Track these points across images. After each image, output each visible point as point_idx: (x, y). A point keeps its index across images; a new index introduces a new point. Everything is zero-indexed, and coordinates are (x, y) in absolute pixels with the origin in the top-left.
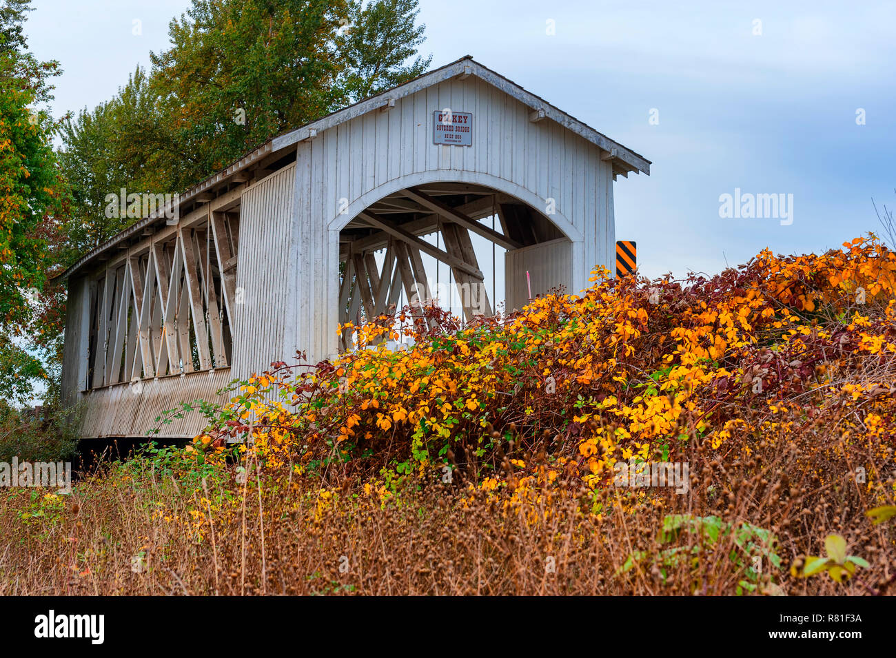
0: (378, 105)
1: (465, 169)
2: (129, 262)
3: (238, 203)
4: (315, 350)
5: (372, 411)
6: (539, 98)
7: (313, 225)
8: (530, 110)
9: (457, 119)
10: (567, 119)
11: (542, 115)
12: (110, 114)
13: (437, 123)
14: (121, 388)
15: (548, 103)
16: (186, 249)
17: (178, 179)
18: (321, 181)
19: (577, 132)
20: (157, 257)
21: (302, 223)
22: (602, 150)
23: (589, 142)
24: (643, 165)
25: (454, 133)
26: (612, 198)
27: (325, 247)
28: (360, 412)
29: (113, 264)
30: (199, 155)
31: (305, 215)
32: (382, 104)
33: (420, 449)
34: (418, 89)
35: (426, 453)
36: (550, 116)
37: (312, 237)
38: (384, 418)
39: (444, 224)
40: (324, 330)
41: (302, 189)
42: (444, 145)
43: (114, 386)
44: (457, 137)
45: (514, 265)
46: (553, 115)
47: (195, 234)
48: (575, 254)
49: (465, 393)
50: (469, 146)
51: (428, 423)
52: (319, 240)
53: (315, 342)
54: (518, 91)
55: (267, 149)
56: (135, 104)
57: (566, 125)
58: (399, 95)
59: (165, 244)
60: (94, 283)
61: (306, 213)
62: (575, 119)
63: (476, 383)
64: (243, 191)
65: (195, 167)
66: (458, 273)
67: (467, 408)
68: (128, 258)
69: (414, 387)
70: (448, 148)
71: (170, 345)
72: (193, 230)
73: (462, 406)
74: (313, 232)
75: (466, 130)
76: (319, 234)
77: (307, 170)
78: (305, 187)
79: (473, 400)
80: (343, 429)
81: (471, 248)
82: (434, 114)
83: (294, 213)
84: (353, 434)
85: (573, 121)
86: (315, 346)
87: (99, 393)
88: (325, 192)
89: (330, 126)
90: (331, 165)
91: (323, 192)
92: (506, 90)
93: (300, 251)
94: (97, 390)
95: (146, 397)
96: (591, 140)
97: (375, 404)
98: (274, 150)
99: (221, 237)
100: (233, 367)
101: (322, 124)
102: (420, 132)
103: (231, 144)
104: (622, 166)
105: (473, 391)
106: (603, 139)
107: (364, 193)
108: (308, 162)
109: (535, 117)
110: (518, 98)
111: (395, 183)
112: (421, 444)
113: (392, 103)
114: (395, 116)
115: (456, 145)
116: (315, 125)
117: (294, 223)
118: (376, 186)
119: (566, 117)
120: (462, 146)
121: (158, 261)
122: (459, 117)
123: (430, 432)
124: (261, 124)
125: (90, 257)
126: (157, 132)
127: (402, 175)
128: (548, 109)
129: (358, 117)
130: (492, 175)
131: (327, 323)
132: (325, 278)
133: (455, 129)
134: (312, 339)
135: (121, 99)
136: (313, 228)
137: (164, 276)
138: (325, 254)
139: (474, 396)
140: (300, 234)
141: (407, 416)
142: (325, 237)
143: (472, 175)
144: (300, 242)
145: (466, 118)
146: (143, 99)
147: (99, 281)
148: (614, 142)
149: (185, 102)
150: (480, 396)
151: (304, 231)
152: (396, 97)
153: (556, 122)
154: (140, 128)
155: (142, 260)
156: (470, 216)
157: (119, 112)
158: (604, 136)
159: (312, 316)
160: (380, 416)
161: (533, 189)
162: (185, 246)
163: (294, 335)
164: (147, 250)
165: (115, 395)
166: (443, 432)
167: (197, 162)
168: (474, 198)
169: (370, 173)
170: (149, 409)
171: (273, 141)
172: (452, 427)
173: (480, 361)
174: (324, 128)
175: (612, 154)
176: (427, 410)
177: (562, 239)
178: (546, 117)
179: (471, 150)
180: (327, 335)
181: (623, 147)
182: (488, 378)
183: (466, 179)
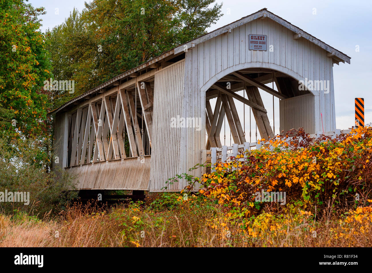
0: (223, 32)
1: (264, 62)
2: (90, 106)
3: (153, 78)
4: (195, 148)
5: (283, 178)
6: (298, 28)
7: (193, 88)
8: (294, 34)
9: (260, 38)
10: (311, 38)
11: (300, 36)
12: (61, 31)
13: (251, 40)
14: (87, 166)
15: (302, 30)
16: (123, 99)
17: (99, 63)
18: (197, 68)
19: (316, 44)
20: (106, 103)
21: (188, 88)
22: (328, 52)
23: (321, 48)
24: (347, 59)
25: (259, 45)
26: (333, 75)
27: (199, 99)
28: (278, 179)
29: (81, 106)
30: (109, 52)
31: (190, 84)
32: (225, 31)
33: (307, 195)
34: (242, 24)
35: (309, 197)
36: (303, 36)
37: (193, 95)
38: (289, 181)
39: (247, 86)
40: (199, 138)
41: (188, 71)
42: (254, 50)
43: (83, 165)
44: (260, 46)
45: (284, 106)
46: (304, 36)
47: (127, 92)
48: (316, 102)
49: (327, 170)
50: (265, 51)
51: (309, 183)
52: (196, 96)
53: (195, 144)
54: (288, 24)
55: (171, 53)
56: (73, 27)
57: (311, 41)
58: (233, 27)
59: (110, 97)
60: (70, 115)
61: (190, 83)
62: (315, 38)
63: (331, 166)
64: (156, 73)
65: (108, 58)
66: (255, 110)
67: (327, 177)
68: (90, 103)
69: (301, 167)
70: (256, 52)
71: (114, 145)
72: (126, 90)
73: (326, 176)
74: (193, 92)
75: (264, 43)
76: (196, 93)
77: (190, 63)
78: (189, 71)
79: (330, 173)
80: (270, 186)
81: (260, 98)
82: (249, 36)
83: (185, 83)
84: (274, 188)
85: (314, 38)
86: (195, 146)
87: (74, 168)
88: (199, 73)
89: (201, 42)
90: (201, 59)
91: (198, 73)
92: (282, 24)
93: (187, 101)
94: (73, 167)
95: (102, 170)
96: (323, 47)
97: (285, 175)
98: (175, 54)
99: (142, 94)
100: (152, 155)
101: (197, 41)
102: (243, 45)
103: (126, 46)
104: (336, 59)
105: (330, 169)
106: (329, 47)
107: (217, 73)
108: (190, 59)
109: (296, 37)
110: (289, 28)
111: (231, 68)
112: (307, 193)
113: (230, 31)
114: (231, 37)
115: (259, 50)
116: (194, 42)
117: (184, 88)
118: (223, 70)
119: (311, 37)
120: (262, 51)
121: (107, 105)
122: (261, 37)
123: (310, 187)
124: (140, 37)
125: (70, 103)
126: (89, 41)
127: (234, 65)
128: (302, 33)
129: (214, 38)
130: (276, 64)
131: (200, 135)
132: (199, 113)
133: (259, 43)
134: (194, 142)
135: (66, 24)
136: (193, 90)
137: (110, 112)
138: (199, 102)
139: (330, 171)
140: (187, 93)
141: (299, 180)
142: (199, 95)
143: (267, 64)
144: (187, 96)
145: (264, 37)
146: (77, 25)
147: (73, 114)
148: (333, 48)
149: (100, 25)
150: (334, 172)
151: (189, 92)
152: (232, 28)
153: (306, 39)
154: (80, 39)
155: (98, 105)
156: (261, 82)
157: (65, 30)
158: (329, 46)
159: (194, 131)
160: (286, 180)
161: (295, 71)
162: (122, 98)
163: (185, 141)
164: (101, 100)
165: (85, 169)
166: (317, 187)
167: (109, 55)
168: (262, 74)
169: (219, 63)
170: (104, 176)
171: (175, 49)
172: (321, 185)
173: (332, 156)
174: (198, 43)
175: (333, 54)
176: (309, 178)
177: (309, 94)
178: (301, 37)
179: (266, 53)
180: (201, 141)
181: (337, 50)
182: (337, 164)
183: (265, 66)
